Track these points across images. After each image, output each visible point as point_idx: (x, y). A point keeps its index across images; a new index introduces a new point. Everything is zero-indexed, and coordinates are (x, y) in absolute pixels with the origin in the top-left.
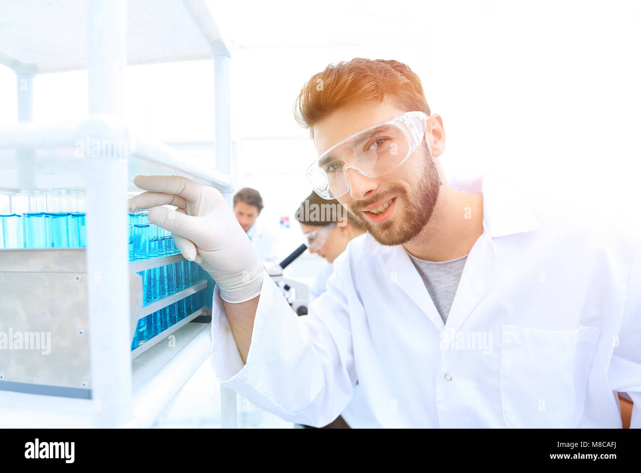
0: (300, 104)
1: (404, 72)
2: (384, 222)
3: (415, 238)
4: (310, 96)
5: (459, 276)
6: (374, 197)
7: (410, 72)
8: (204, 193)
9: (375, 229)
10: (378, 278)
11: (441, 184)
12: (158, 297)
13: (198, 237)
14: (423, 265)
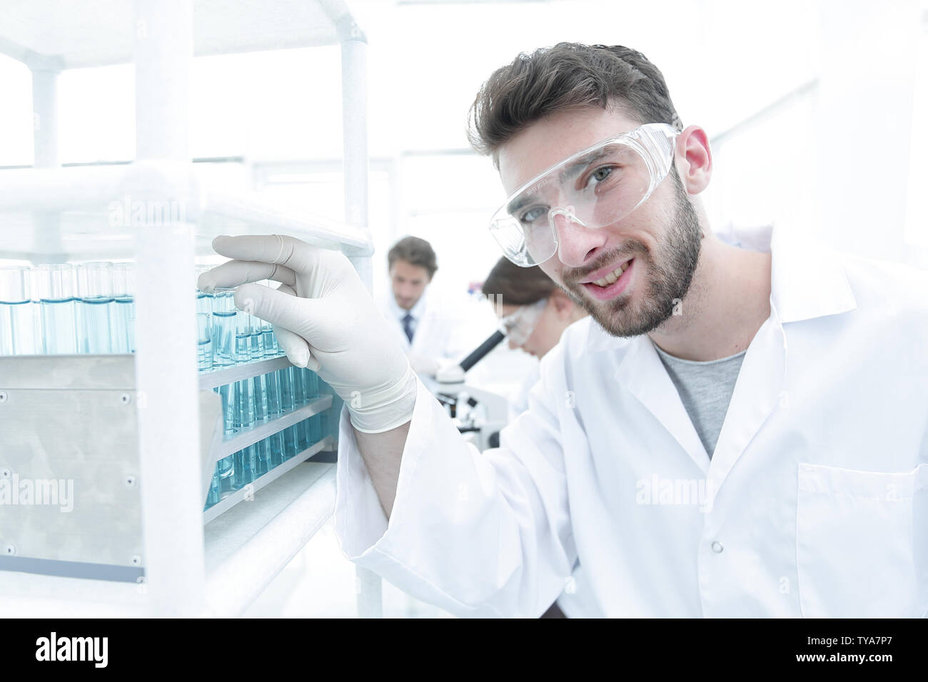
0: (475, 115)
1: (638, 63)
2: (615, 299)
3: (666, 323)
4: (491, 102)
5: (731, 384)
6: (599, 259)
7: (646, 63)
8: (323, 263)
9: (601, 310)
10: (608, 388)
11: (703, 237)
12: (251, 424)
13: (310, 332)
14: (679, 366)
